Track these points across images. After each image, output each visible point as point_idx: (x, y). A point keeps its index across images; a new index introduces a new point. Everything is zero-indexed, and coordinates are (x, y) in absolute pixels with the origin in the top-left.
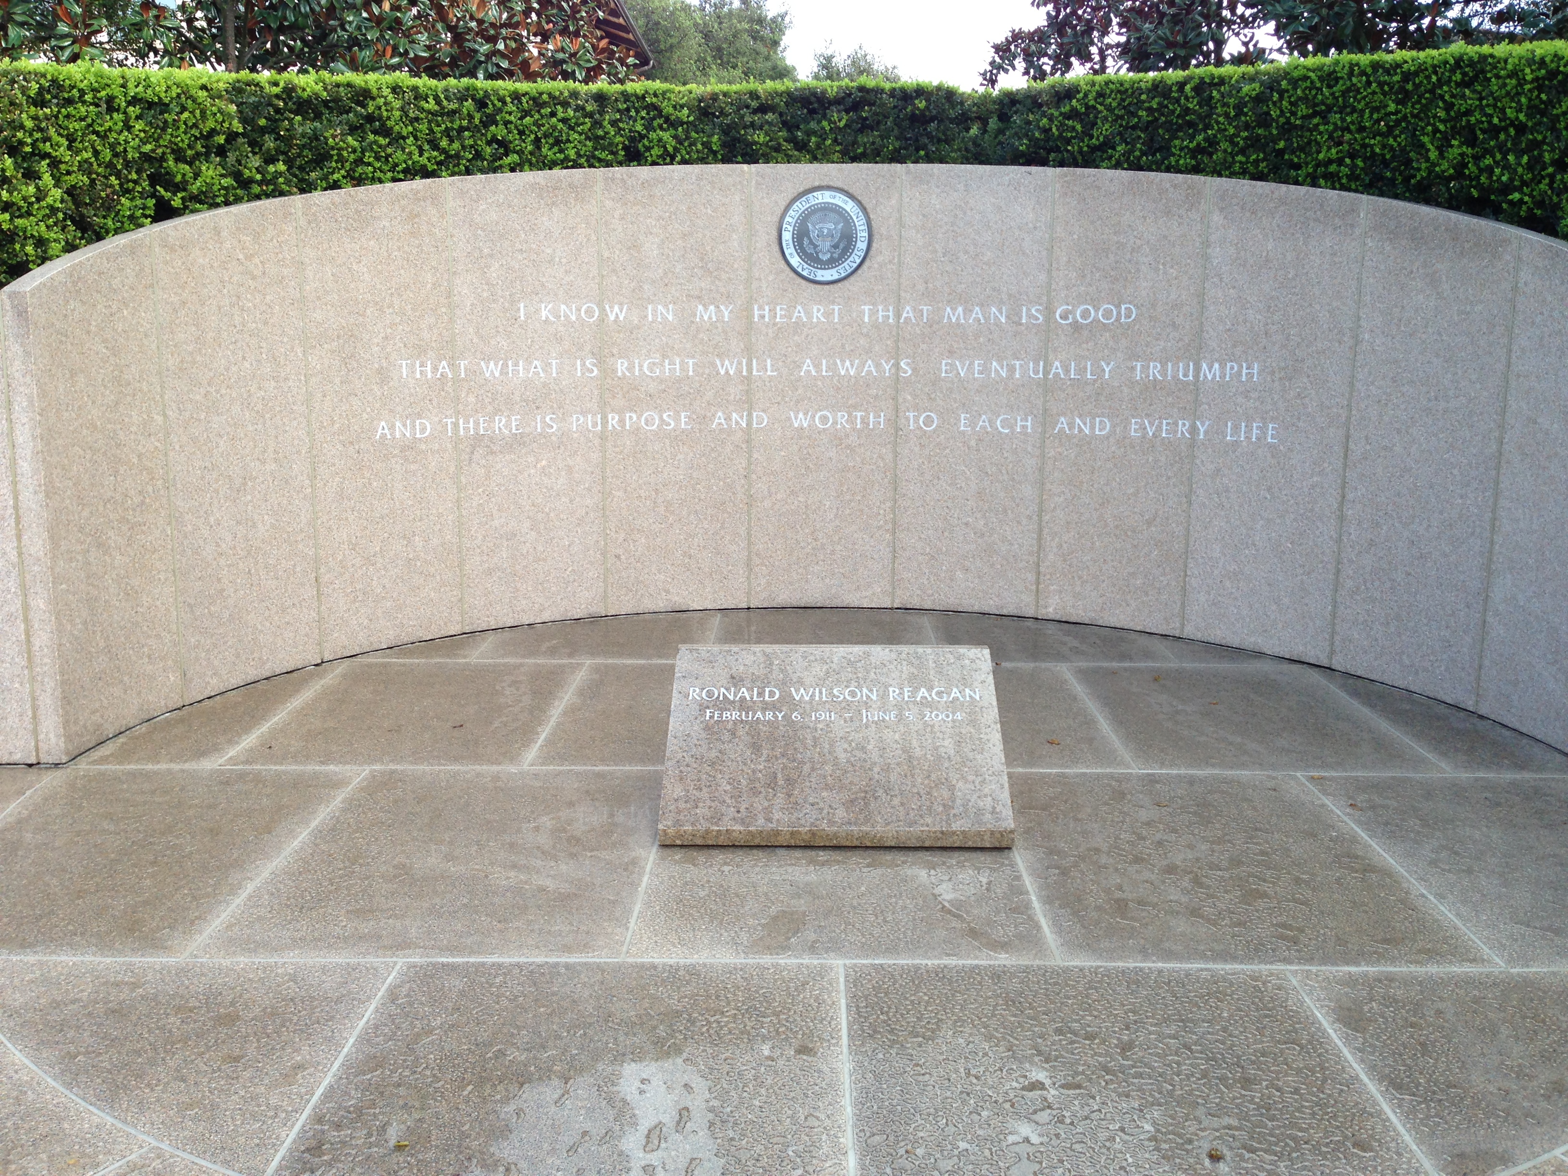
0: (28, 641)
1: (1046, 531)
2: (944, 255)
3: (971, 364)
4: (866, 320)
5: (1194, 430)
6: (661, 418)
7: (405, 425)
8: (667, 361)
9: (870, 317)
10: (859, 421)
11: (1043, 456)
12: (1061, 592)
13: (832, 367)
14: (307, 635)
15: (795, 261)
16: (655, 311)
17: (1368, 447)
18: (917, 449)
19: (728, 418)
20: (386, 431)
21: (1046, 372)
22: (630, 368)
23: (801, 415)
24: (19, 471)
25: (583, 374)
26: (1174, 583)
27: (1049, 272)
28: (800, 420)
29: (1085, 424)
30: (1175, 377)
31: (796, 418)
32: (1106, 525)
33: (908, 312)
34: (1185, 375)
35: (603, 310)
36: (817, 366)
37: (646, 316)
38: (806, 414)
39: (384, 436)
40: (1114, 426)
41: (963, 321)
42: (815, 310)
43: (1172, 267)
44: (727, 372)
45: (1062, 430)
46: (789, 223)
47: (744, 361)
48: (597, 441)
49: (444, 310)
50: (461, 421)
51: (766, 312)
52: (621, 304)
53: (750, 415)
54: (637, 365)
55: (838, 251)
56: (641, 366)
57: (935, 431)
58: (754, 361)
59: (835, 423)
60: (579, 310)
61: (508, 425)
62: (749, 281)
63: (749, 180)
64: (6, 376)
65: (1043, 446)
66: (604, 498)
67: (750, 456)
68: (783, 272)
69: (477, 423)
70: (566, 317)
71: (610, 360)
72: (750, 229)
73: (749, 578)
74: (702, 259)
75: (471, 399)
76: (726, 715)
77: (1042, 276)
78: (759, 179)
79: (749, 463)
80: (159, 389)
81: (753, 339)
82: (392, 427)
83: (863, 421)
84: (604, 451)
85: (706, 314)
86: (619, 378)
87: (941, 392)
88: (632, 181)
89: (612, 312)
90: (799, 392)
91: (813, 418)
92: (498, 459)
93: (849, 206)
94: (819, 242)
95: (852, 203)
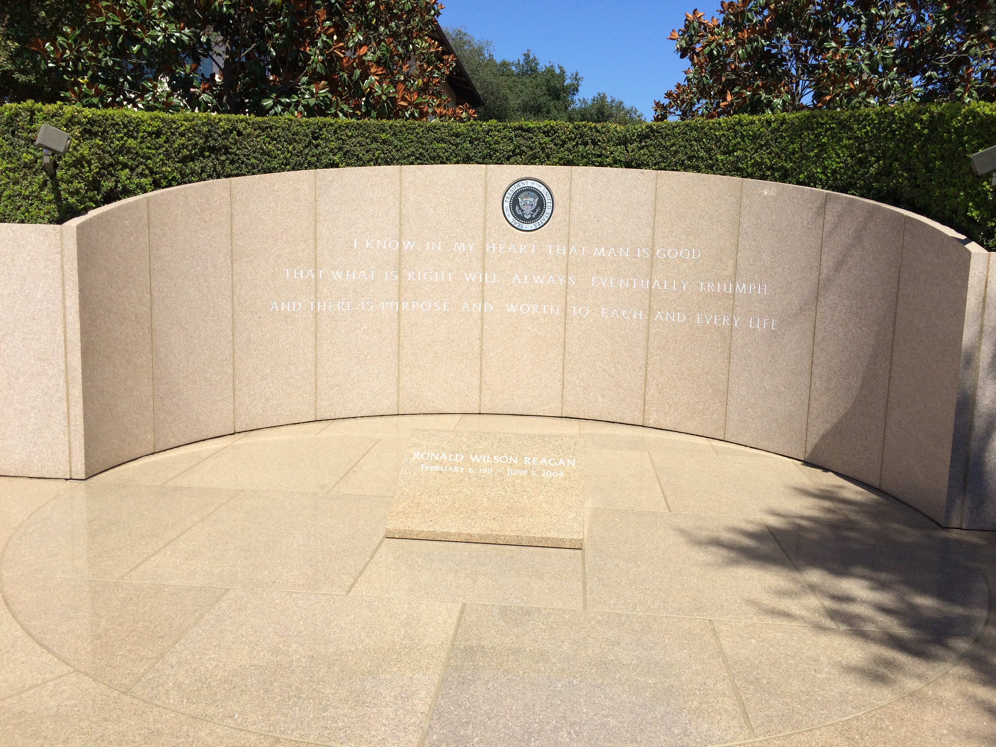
0: (68, 413)
1: (649, 376)
2: (595, 217)
3: (609, 279)
4: (550, 253)
5: (732, 321)
6: (432, 304)
7: (286, 304)
8: (436, 274)
9: (552, 251)
10: (544, 310)
11: (648, 332)
12: (657, 412)
13: (530, 279)
14: (226, 417)
15: (511, 218)
16: (430, 244)
17: (826, 334)
18: (577, 327)
19: (470, 306)
20: (276, 307)
21: (651, 285)
22: (415, 276)
24: (67, 321)
25: (389, 278)
26: (720, 408)
27: (653, 228)
28: (512, 309)
29: (672, 316)
30: (722, 290)
31: (509, 307)
32: (683, 374)
33: (573, 249)
34: (728, 290)
35: (401, 244)
36: (522, 278)
37: (425, 248)
38: (515, 305)
39: (275, 309)
40: (688, 317)
41: (604, 255)
42: (521, 246)
43: (721, 228)
44: (470, 280)
45: (659, 319)
46: (508, 198)
47: (481, 274)
48: (396, 316)
49: (311, 241)
50: (319, 303)
51: (494, 247)
52: (412, 240)
53: (483, 304)
54: (419, 275)
55: (535, 214)
56: (422, 275)
57: (588, 316)
58: (486, 275)
59: (531, 310)
60: (387, 243)
61: (345, 306)
62: (485, 229)
63: (486, 173)
64: (63, 270)
65: (648, 328)
66: (399, 348)
67: (483, 328)
68: (503, 224)
69: (328, 304)
70: (380, 247)
71: (404, 271)
72: (486, 201)
73: (480, 396)
74: (458, 216)
75: (325, 290)
76: (433, 468)
77: (649, 231)
78: (491, 173)
79: (482, 332)
80: (149, 280)
81: (486, 261)
82: (279, 305)
83: (547, 310)
84: (399, 322)
85: (460, 247)
86: (409, 281)
87: (592, 295)
88: (420, 173)
89: (406, 244)
90: (511, 292)
91: (519, 307)
92: (339, 324)
93: (542, 189)
94: (524, 208)
95: (543, 187)
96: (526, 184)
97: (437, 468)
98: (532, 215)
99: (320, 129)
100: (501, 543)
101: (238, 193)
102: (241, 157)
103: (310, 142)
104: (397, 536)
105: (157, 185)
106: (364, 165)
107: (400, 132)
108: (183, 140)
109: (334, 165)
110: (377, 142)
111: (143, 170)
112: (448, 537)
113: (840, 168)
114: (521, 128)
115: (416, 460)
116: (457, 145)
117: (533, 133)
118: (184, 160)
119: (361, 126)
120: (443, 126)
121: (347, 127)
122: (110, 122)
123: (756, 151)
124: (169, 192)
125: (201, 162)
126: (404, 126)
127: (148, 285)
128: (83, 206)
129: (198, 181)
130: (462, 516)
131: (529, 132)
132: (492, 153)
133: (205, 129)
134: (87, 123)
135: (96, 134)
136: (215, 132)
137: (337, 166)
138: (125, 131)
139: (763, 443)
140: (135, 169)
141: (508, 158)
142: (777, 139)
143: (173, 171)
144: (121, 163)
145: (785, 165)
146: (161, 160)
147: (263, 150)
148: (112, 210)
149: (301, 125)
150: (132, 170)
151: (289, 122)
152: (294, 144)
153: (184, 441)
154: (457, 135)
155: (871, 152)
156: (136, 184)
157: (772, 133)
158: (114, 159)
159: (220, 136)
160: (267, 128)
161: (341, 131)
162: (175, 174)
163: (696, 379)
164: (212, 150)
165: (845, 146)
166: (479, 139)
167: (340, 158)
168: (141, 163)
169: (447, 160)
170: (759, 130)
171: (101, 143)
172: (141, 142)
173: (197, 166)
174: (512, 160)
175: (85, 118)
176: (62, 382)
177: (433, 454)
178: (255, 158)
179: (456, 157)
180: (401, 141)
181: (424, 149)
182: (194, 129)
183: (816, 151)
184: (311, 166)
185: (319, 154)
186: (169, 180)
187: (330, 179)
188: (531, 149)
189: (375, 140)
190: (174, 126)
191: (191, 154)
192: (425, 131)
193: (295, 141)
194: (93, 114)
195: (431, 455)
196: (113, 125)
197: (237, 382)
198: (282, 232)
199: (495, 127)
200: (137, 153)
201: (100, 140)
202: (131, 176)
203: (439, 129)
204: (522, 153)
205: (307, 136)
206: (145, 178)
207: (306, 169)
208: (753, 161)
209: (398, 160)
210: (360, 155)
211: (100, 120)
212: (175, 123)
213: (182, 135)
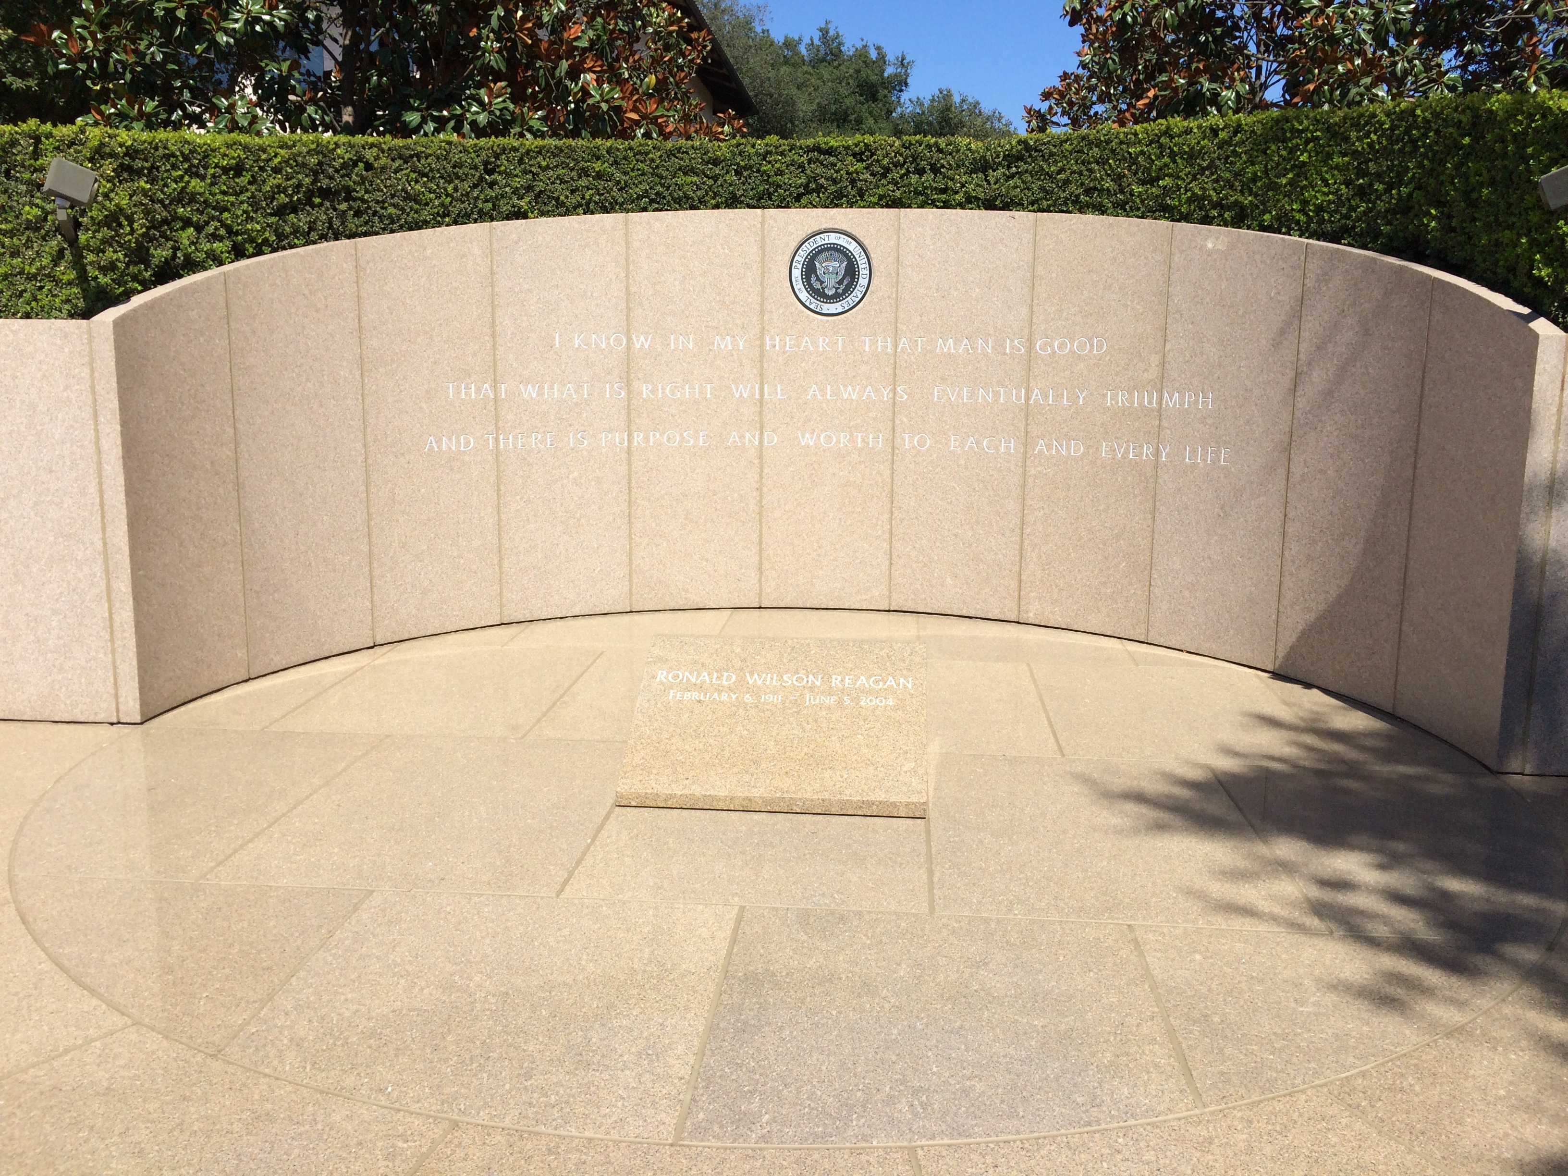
0: (111, 619)
1: (1026, 542)
2: (937, 290)
3: (961, 389)
4: (867, 349)
5: (1157, 453)
6: (682, 436)
7: (450, 439)
8: (687, 386)
9: (870, 346)
10: (859, 440)
11: (1024, 474)
12: (1040, 599)
13: (836, 392)
14: (361, 621)
15: (804, 295)
16: (676, 339)
17: (1306, 470)
18: (912, 466)
19: (742, 437)
20: (434, 444)
21: (1028, 399)
22: (654, 392)
24: (104, 473)
25: (611, 396)
26: (1139, 592)
27: (1031, 307)
28: (808, 440)
29: (1061, 446)
30: (1141, 404)
31: (803, 437)
32: (1080, 538)
33: (903, 342)
34: (1150, 403)
35: (629, 339)
36: (822, 390)
37: (669, 345)
38: (812, 434)
39: (431, 448)
40: (1087, 448)
41: (953, 351)
42: (821, 340)
43: (1138, 303)
44: (741, 396)
45: (1041, 452)
46: (799, 262)
47: (757, 386)
48: (624, 456)
49: (487, 338)
50: (501, 437)
51: (777, 342)
52: (647, 334)
53: (761, 434)
54: (660, 388)
55: (842, 287)
56: (663, 389)
57: (928, 450)
58: (766, 386)
59: (838, 442)
60: (608, 339)
61: (543, 441)
62: (762, 312)
63: (763, 223)
64: (94, 393)
65: (1025, 465)
66: (630, 506)
67: (762, 471)
68: (792, 304)
69: (515, 438)
70: (597, 345)
71: (636, 384)
72: (763, 267)
73: (760, 580)
74: (719, 294)
75: (511, 417)
76: (687, 695)
77: (1024, 311)
78: (771, 222)
79: (761, 477)
80: (231, 406)
81: (765, 366)
83: (863, 441)
84: (630, 464)
85: (724, 343)
86: (644, 400)
87: (934, 415)
88: (657, 224)
89: (638, 341)
90: (806, 413)
91: (819, 436)
92: (534, 471)
93: (852, 246)
94: (825, 279)
95: (854, 244)
96: (826, 238)
97: (695, 695)
98: (837, 289)
99: (497, 157)
100: (799, 811)
101: (368, 262)
102: (372, 204)
103: (481, 179)
104: (634, 804)
105: (239, 253)
106: (567, 213)
107: (625, 158)
108: (278, 179)
109: (519, 214)
110: (588, 176)
111: (216, 229)
112: (715, 803)
113: (1329, 202)
114: (817, 148)
115: (662, 683)
116: (715, 178)
117: (836, 156)
118: (280, 212)
119: (562, 151)
120: (693, 147)
121: (540, 152)
122: (161, 152)
123: (1195, 178)
124: (259, 263)
125: (309, 214)
126: (631, 149)
127: (230, 413)
128: (121, 289)
129: (304, 245)
130: (735, 770)
131: (830, 154)
132: (771, 190)
133: (313, 160)
134: (125, 155)
135: (139, 173)
136: (330, 166)
137: (525, 216)
138: (186, 166)
139: (1208, 645)
140: (203, 228)
141: (798, 198)
142: (1227, 157)
143: (264, 230)
144: (181, 219)
145: (1241, 199)
146: (244, 212)
147: (406, 192)
148: (168, 294)
149: (466, 151)
150: (199, 229)
151: (447, 147)
152: (456, 182)
153: (295, 660)
154: (716, 162)
155: (1379, 176)
156: (206, 253)
157: (1220, 147)
158: (169, 212)
159: (337, 171)
160: (411, 156)
161: (530, 160)
162: (267, 234)
163: (1101, 546)
164: (325, 193)
165: (1337, 167)
166: (751, 168)
167: (530, 202)
168: (213, 218)
169: (701, 202)
170: (1199, 143)
171: (148, 186)
172: (212, 184)
173: (301, 220)
174: (804, 201)
175: (121, 146)
176: (99, 570)
177: (687, 674)
178: (395, 206)
179: (714, 198)
180: (625, 173)
181: (663, 185)
182: (296, 161)
183: (1290, 176)
184: (484, 216)
185: (496, 197)
186: (258, 244)
187: (514, 236)
188: (835, 182)
189: (584, 172)
190: (264, 157)
191: (291, 201)
192: (665, 156)
193: (458, 177)
194: (134, 140)
195: (685, 675)
196: (167, 157)
197: (375, 565)
198: (441, 324)
199: (776, 148)
200: (205, 202)
201: (146, 182)
202: (198, 238)
203: (687, 153)
204: (819, 189)
205: (476, 168)
206: (220, 241)
207: (476, 221)
208: (1189, 194)
209: (622, 204)
210: (562, 198)
211: (146, 149)
212: (264, 151)
213: (277, 170)
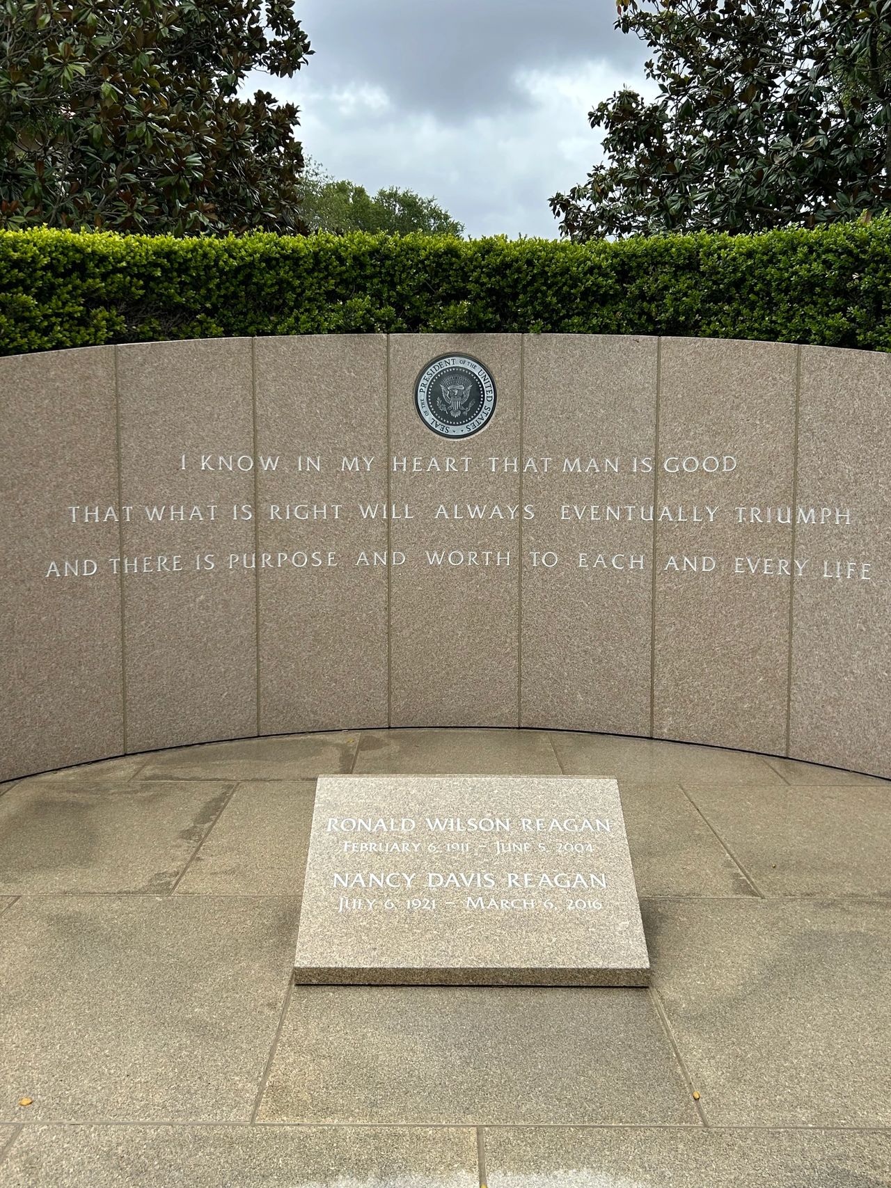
1: (658, 658)
2: (563, 412)
3: (588, 508)
4: (494, 470)
5: (792, 567)
6: (309, 556)
7: (73, 565)
8: (315, 507)
9: (496, 467)
10: (487, 559)
11: (654, 590)
12: (674, 714)
13: (463, 511)
15: (429, 418)
16: (304, 461)
18: (540, 584)
19: (370, 557)
20: (56, 570)
21: (656, 516)
22: (282, 513)
23: (435, 554)
25: (239, 518)
26: (779, 707)
27: (657, 426)
28: (435, 559)
29: (692, 562)
30: (774, 520)
31: (431, 557)
32: (715, 653)
33: (530, 463)
34: (783, 519)
35: (256, 461)
36: (449, 510)
37: (297, 467)
38: (440, 553)
39: (53, 574)
40: (718, 564)
41: (579, 471)
42: (448, 461)
43: (768, 423)
44: (369, 516)
45: (671, 569)
46: (425, 382)
47: (385, 507)
48: (251, 578)
49: (111, 461)
50: (126, 561)
51: (404, 463)
52: (274, 456)
53: (389, 554)
54: (288, 510)
55: (468, 409)
56: (291, 511)
57: (556, 568)
58: (393, 506)
59: (466, 560)
60: (235, 461)
61: (169, 565)
62: (389, 434)
63: (388, 347)
65: (654, 583)
66: (258, 630)
67: (390, 591)
68: (418, 427)
69: (140, 562)
70: (224, 466)
71: (263, 505)
72: (389, 390)
73: (389, 700)
74: (346, 417)
75: (135, 540)
76: (364, 846)
77: (651, 431)
78: (397, 346)
79: (389, 597)
81: (392, 486)
82: (61, 567)
83: (491, 559)
84: (257, 587)
85: (350, 464)
86: (272, 521)
87: (561, 533)
88: (284, 348)
89: (265, 463)
90: (434, 533)
91: (446, 556)
92: (160, 595)
93: (477, 370)
94: (450, 401)
95: (479, 367)
96: (451, 363)
97: (372, 846)
98: (462, 411)
104: (315, 981)
106: (194, 336)
112: (408, 978)
115: (333, 833)
130: (428, 936)
139: (854, 760)
187: (140, 358)
195: (359, 822)
